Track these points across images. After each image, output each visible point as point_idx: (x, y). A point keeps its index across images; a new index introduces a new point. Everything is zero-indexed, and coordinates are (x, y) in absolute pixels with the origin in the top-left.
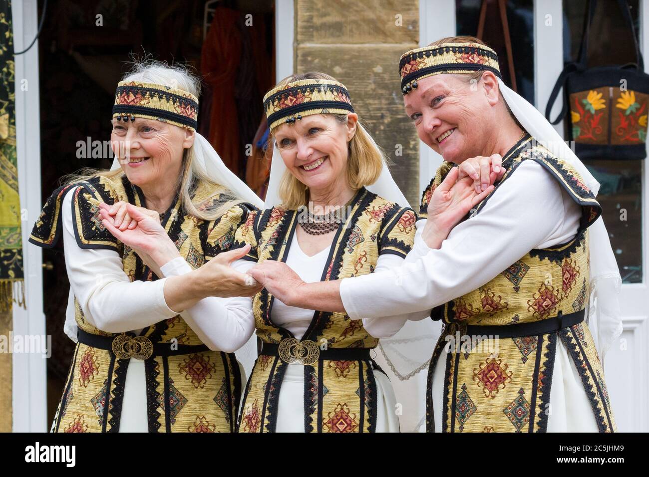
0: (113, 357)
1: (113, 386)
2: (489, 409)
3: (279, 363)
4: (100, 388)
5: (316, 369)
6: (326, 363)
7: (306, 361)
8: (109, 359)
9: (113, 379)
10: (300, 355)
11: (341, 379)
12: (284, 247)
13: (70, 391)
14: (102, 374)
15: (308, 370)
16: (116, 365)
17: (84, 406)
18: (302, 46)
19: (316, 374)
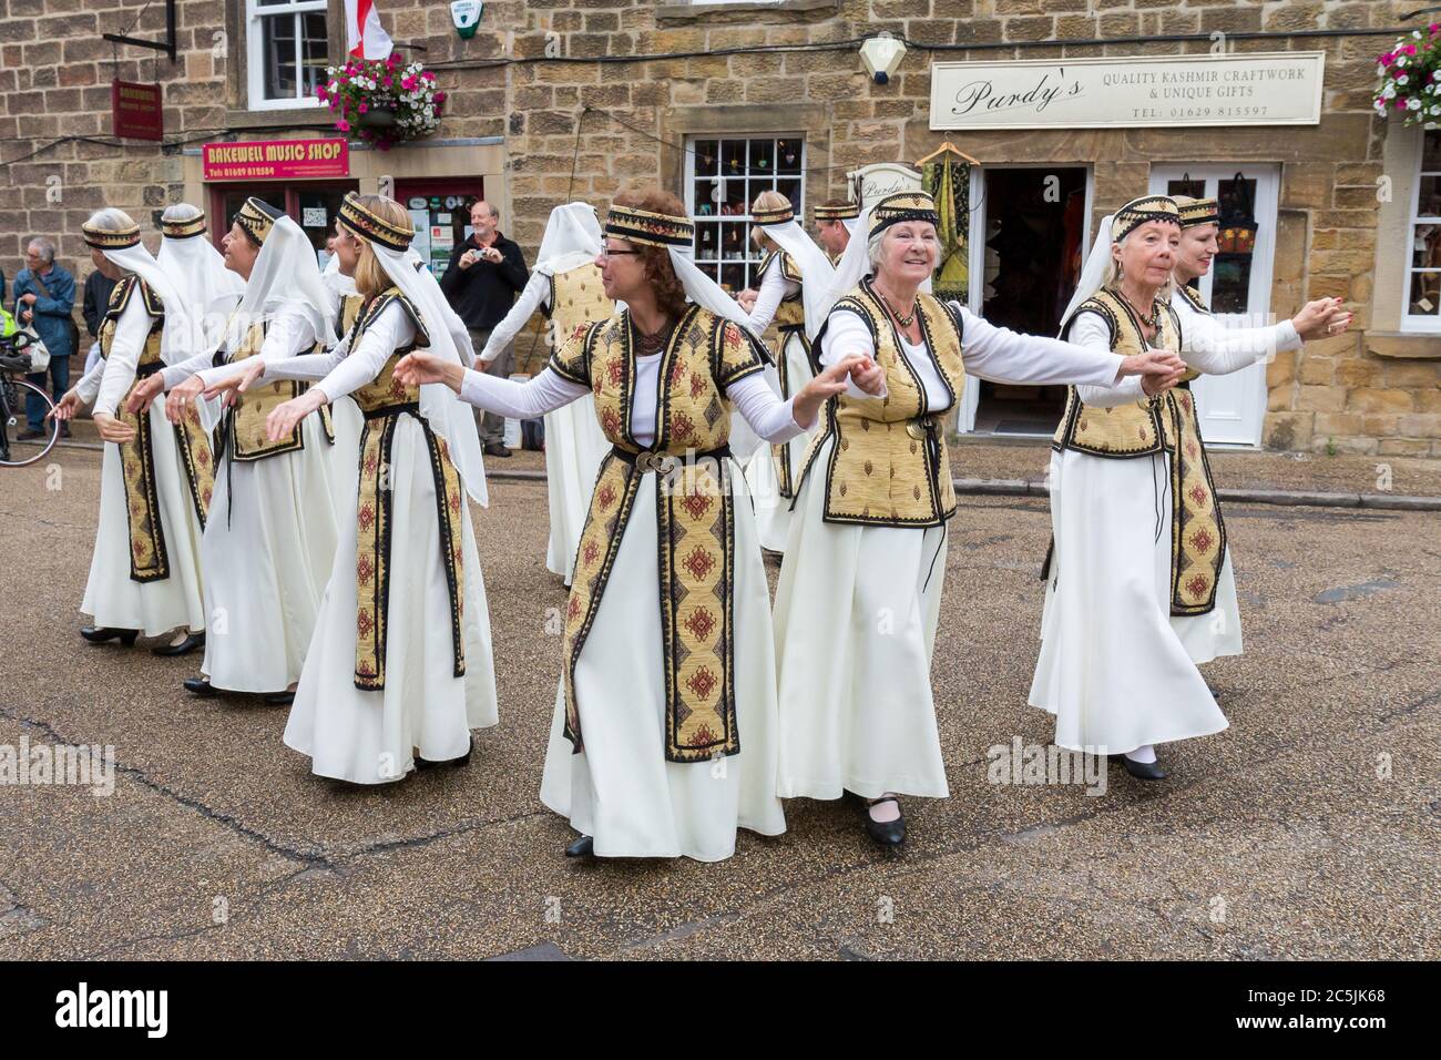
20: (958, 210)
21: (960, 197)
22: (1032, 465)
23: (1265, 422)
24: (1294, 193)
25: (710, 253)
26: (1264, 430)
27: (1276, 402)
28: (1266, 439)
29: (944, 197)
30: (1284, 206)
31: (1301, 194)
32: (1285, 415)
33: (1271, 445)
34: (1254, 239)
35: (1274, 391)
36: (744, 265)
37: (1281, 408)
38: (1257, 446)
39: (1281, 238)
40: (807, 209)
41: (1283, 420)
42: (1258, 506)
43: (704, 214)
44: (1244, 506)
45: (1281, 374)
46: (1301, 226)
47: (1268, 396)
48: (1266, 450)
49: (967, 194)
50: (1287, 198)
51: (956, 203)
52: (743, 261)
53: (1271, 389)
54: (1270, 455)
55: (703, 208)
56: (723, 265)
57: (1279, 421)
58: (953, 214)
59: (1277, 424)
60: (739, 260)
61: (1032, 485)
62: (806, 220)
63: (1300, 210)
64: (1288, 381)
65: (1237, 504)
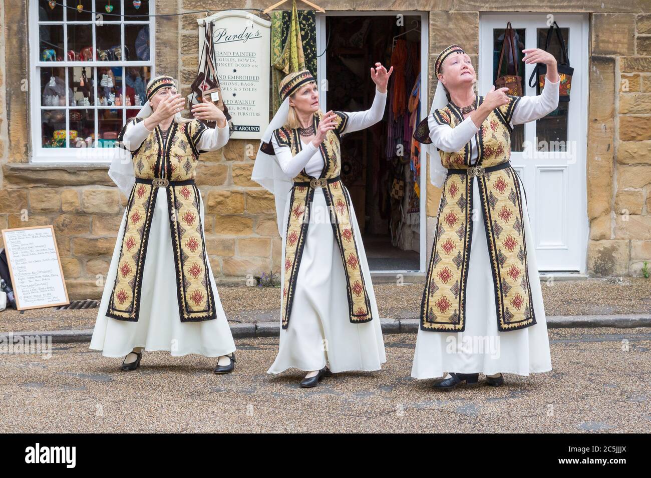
0: (152, 187)
1: (152, 199)
2: (503, 199)
3: (310, 189)
4: (146, 200)
5: (327, 188)
6: (330, 185)
7: (322, 186)
8: (151, 188)
9: (152, 196)
10: (319, 185)
11: (336, 189)
12: (299, 145)
13: (133, 201)
14: (147, 195)
15: (324, 190)
16: (153, 191)
17: (139, 206)
18: (431, 55)
19: (328, 190)
20: (307, 56)
21: (308, 44)
22: (394, 302)
23: (589, 250)
24: (603, 41)
25: (56, 99)
26: (589, 258)
27: (597, 231)
28: (592, 267)
29: (294, 44)
30: (594, 52)
31: (608, 42)
32: (606, 244)
33: (596, 272)
34: (570, 83)
35: (596, 222)
36: (92, 111)
37: (603, 237)
38: (583, 274)
39: (593, 81)
40: (158, 55)
41: (605, 248)
42: (604, 330)
43: (48, 60)
44: (592, 331)
45: (600, 206)
46: (610, 70)
47: (590, 226)
48: (592, 276)
49: (315, 41)
50: (597, 46)
51: (305, 49)
52: (92, 107)
53: (592, 220)
54: (595, 281)
55: (48, 53)
56: (71, 111)
57: (602, 249)
58: (303, 60)
59: (600, 252)
60: (86, 106)
61: (403, 322)
62: (157, 65)
63: (608, 56)
64: (607, 212)
65: (586, 329)
